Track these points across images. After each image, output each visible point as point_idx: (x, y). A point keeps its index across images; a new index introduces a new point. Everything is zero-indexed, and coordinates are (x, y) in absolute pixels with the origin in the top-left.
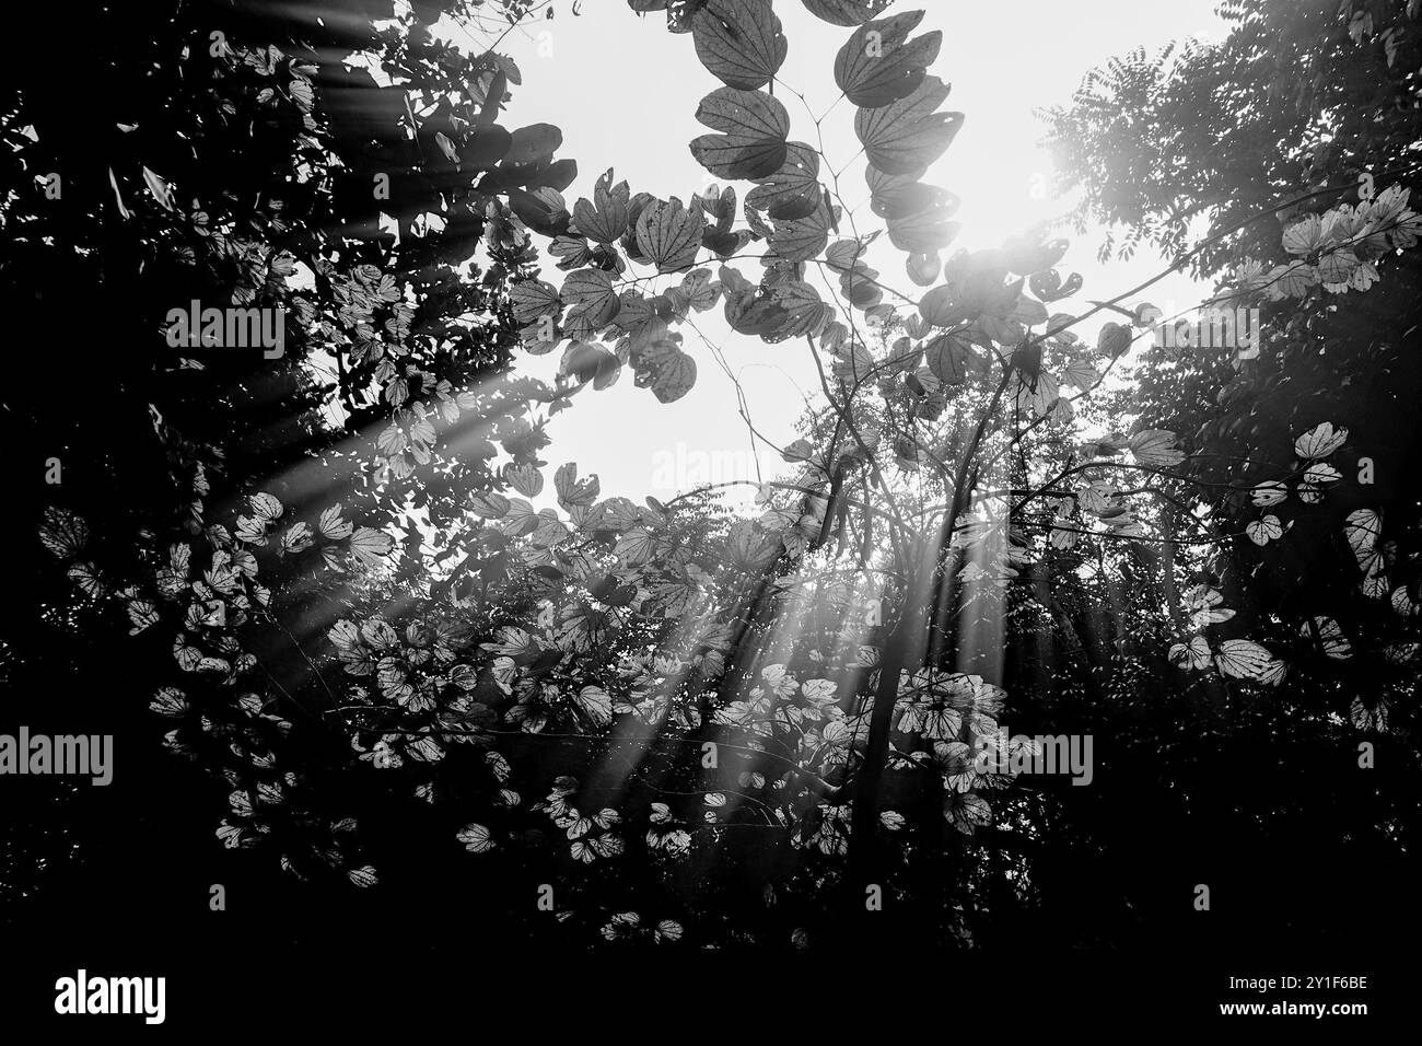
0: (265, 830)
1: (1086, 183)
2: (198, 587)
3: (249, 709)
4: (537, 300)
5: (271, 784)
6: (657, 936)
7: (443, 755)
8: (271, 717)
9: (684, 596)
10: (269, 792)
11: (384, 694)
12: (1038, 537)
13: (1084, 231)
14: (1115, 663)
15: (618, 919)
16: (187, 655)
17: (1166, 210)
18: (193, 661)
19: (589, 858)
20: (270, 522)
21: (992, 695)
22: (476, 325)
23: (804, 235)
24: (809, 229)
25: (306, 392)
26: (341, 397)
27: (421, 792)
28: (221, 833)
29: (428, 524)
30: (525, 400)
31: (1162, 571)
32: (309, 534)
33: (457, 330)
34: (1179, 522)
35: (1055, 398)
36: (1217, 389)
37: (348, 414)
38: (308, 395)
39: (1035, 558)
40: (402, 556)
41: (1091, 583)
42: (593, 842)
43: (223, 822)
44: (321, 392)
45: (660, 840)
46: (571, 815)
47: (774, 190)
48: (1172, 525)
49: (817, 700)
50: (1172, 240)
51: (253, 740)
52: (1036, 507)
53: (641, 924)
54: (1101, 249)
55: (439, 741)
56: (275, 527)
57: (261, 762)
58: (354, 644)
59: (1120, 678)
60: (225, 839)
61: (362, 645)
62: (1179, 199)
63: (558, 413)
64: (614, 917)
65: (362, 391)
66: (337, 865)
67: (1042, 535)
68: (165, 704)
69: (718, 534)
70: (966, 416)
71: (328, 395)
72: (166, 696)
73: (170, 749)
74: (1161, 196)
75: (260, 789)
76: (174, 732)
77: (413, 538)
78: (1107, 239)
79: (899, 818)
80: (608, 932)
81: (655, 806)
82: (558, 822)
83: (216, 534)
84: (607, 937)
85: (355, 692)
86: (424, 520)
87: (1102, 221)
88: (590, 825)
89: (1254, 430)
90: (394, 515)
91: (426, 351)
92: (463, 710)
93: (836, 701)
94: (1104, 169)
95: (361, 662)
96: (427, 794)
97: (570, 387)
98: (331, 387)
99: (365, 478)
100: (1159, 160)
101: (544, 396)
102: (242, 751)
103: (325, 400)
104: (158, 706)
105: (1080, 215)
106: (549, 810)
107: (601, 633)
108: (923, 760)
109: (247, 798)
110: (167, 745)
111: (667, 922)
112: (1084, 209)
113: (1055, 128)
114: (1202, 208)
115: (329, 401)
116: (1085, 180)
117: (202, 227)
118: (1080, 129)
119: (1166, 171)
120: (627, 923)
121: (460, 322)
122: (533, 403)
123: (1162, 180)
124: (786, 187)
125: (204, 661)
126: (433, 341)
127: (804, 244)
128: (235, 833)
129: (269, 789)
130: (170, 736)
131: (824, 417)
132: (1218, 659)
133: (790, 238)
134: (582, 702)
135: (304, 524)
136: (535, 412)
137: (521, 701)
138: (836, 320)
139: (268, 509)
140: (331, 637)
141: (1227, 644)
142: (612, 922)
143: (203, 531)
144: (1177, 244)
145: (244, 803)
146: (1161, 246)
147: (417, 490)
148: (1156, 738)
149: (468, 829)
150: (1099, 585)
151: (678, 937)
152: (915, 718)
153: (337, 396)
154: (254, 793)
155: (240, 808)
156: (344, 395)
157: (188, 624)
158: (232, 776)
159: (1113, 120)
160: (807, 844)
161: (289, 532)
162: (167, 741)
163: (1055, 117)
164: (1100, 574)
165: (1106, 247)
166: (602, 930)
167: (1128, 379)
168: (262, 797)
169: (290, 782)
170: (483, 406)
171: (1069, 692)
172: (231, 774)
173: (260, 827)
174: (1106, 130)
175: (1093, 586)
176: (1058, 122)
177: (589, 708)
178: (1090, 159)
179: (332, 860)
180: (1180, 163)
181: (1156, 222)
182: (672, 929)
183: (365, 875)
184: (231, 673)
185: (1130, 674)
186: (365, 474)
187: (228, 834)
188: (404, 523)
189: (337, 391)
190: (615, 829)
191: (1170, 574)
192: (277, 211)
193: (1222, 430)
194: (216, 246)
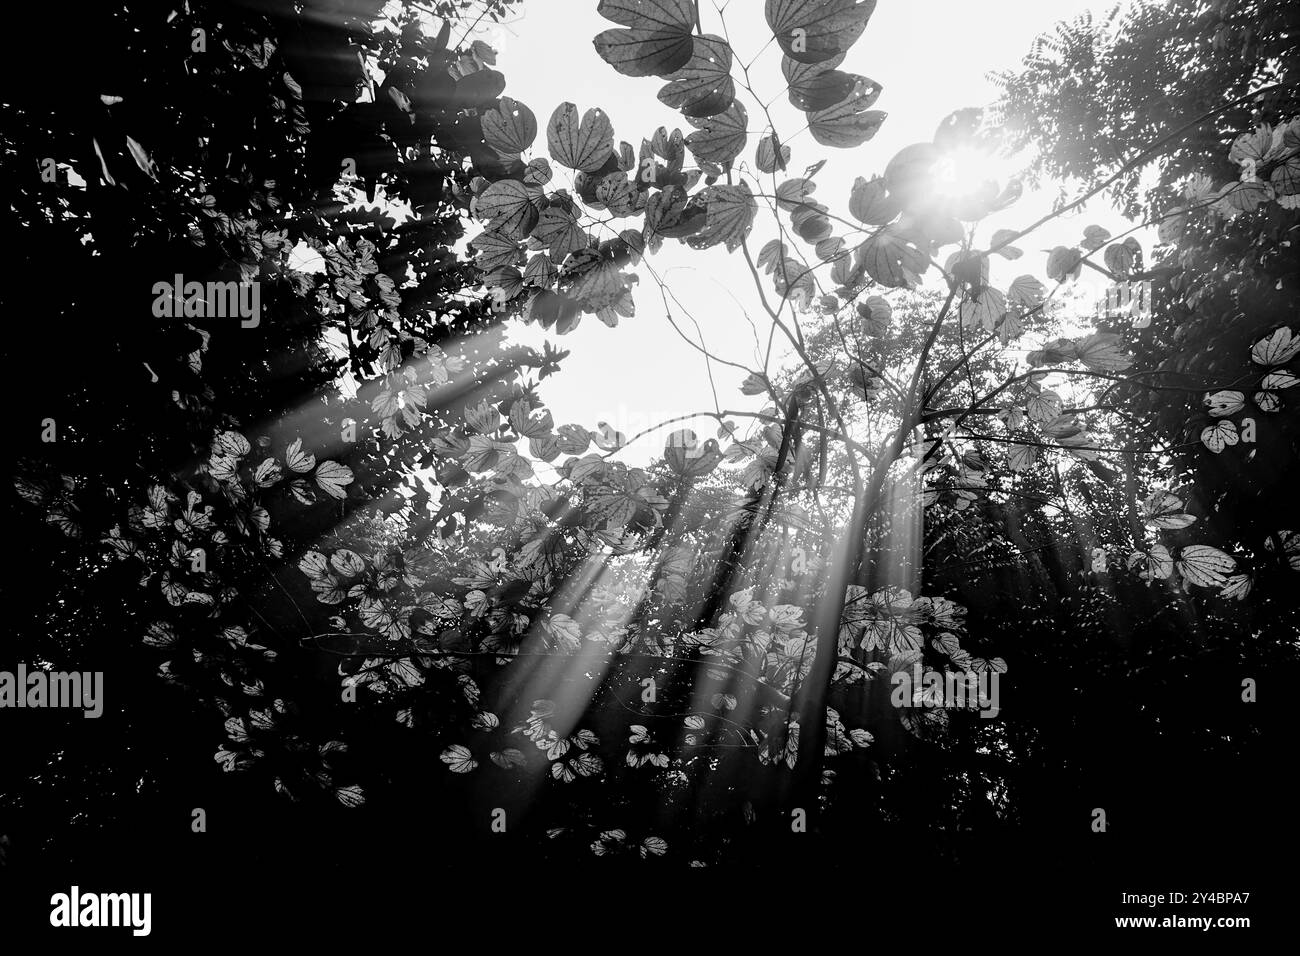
0: (259, 754)
1: (1039, 143)
2: (179, 525)
3: (234, 641)
4: (498, 248)
5: (261, 710)
6: (643, 851)
7: (423, 681)
8: (254, 646)
9: (624, 507)
10: (261, 719)
11: (366, 623)
12: (1005, 478)
13: (1037, 186)
14: (1082, 594)
15: (606, 836)
16: (174, 591)
17: (1117, 163)
18: (179, 596)
19: (569, 777)
20: (239, 459)
21: (952, 611)
22: (473, 300)
23: (723, 134)
24: (727, 128)
25: (321, 366)
26: (352, 371)
27: (401, 717)
28: (218, 757)
29: (434, 483)
30: (517, 366)
31: (1126, 506)
32: (277, 469)
33: (455, 305)
34: (1141, 459)
35: (1003, 312)
36: (1172, 330)
37: (359, 385)
38: (323, 369)
39: (1002, 499)
40: (411, 513)
41: (1057, 521)
42: (572, 762)
43: (220, 747)
44: (334, 367)
45: (639, 760)
46: (551, 737)
47: (686, 87)
48: (1134, 462)
49: (784, 625)
50: (1123, 191)
51: (241, 669)
52: (1002, 450)
53: (626, 841)
54: (1055, 203)
55: (418, 665)
56: (247, 464)
57: (252, 690)
58: (324, 573)
59: (1089, 607)
60: (223, 763)
61: (332, 574)
62: (1129, 152)
63: (547, 377)
64: (602, 834)
65: (372, 363)
66: (327, 786)
67: (1008, 476)
68: (157, 636)
69: (704, 485)
70: (932, 368)
71: (342, 369)
72: (157, 630)
73: (165, 679)
74: (1111, 150)
75: (252, 716)
76: (168, 664)
77: (421, 498)
78: (1060, 193)
79: (867, 735)
80: (598, 848)
81: (634, 728)
82: (538, 743)
83: (232, 491)
84: (597, 853)
85: (334, 622)
86: (431, 479)
87: (1057, 175)
88: (568, 746)
89: (1211, 366)
90: (403, 476)
91: (427, 325)
92: (431, 634)
93: (801, 625)
94: (1055, 128)
95: (333, 591)
96: (407, 719)
97: (557, 352)
98: (343, 361)
99: (378, 444)
100: (1108, 116)
101: (533, 361)
102: (232, 681)
103: (338, 373)
104: (151, 639)
105: (1034, 172)
106: (529, 733)
107: (558, 556)
108: (880, 670)
109: (241, 724)
110: (161, 675)
111: (652, 838)
112: (1037, 166)
113: (1007, 92)
114: (1152, 159)
115: (342, 375)
116: (1037, 140)
117: (209, 209)
118: (1031, 92)
119: (1116, 129)
120: (614, 839)
121: (458, 298)
122: (525, 368)
123: (1111, 134)
124: (699, 82)
125: (189, 595)
126: (433, 315)
127: (723, 143)
128: (231, 757)
129: (260, 715)
130: (164, 667)
131: (799, 373)
132: (1180, 565)
133: (708, 138)
134: (551, 629)
135: (272, 460)
136: (526, 376)
137: (494, 631)
138: (788, 256)
139: (236, 446)
140: (302, 568)
141: (1188, 549)
142: (600, 839)
143: (221, 488)
144: (1128, 194)
145: (238, 729)
146: (1113, 196)
147: (424, 452)
148: (1126, 663)
149: (450, 751)
150: (1065, 521)
151: (664, 852)
152: (877, 637)
153: (349, 369)
154: (247, 720)
155: (235, 734)
156: (355, 368)
157: (172, 561)
158: (224, 706)
159: (1062, 81)
160: (775, 760)
161: (260, 468)
162: (161, 672)
163: (1006, 81)
164: (1065, 511)
165: (1060, 201)
166: (592, 846)
167: (1086, 327)
168: (254, 723)
169: (279, 709)
170: (479, 373)
171: (1039, 622)
172: (223, 703)
173: (255, 751)
174: (1056, 91)
175: (1059, 523)
176: (1010, 87)
177: (559, 636)
178: (1041, 119)
179: (323, 782)
180: (1127, 118)
181: (1107, 175)
182: (656, 845)
183: (351, 794)
184: (215, 605)
185: (1097, 604)
186: (378, 440)
187: (224, 757)
188: (412, 483)
189: (349, 365)
190: (593, 750)
191: (1133, 509)
192: (271, 190)
193: (1180, 366)
194: (222, 226)
